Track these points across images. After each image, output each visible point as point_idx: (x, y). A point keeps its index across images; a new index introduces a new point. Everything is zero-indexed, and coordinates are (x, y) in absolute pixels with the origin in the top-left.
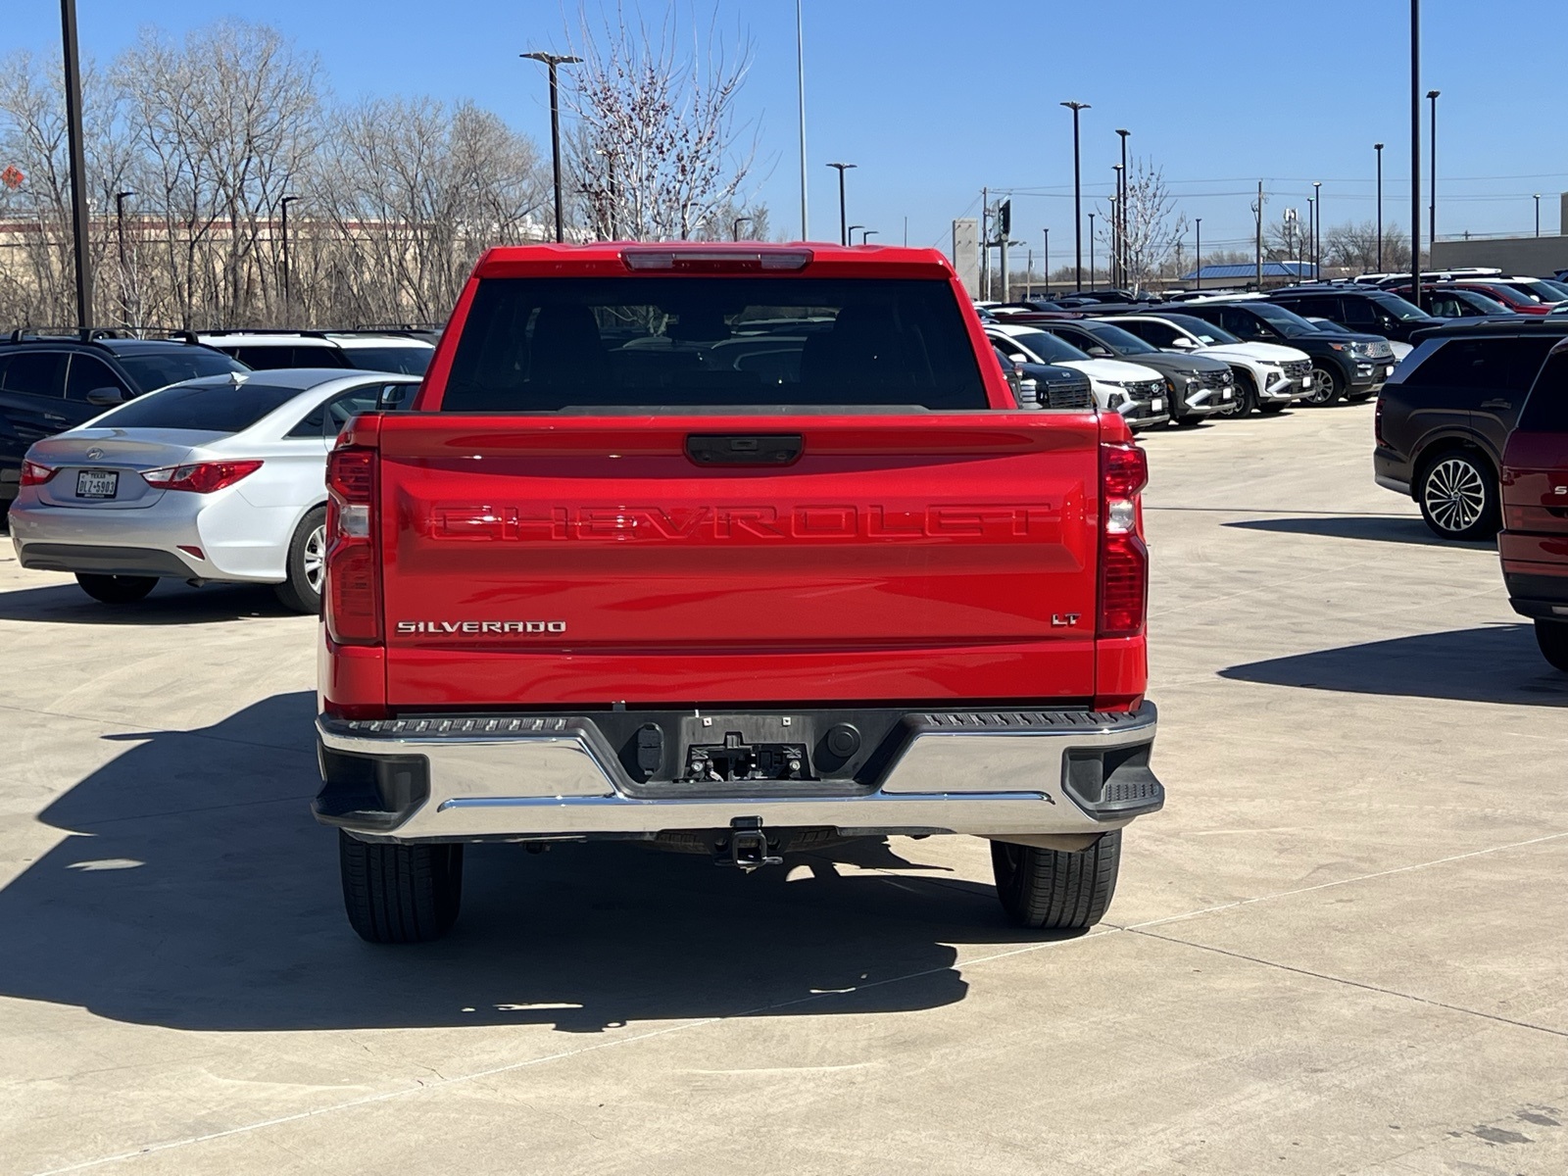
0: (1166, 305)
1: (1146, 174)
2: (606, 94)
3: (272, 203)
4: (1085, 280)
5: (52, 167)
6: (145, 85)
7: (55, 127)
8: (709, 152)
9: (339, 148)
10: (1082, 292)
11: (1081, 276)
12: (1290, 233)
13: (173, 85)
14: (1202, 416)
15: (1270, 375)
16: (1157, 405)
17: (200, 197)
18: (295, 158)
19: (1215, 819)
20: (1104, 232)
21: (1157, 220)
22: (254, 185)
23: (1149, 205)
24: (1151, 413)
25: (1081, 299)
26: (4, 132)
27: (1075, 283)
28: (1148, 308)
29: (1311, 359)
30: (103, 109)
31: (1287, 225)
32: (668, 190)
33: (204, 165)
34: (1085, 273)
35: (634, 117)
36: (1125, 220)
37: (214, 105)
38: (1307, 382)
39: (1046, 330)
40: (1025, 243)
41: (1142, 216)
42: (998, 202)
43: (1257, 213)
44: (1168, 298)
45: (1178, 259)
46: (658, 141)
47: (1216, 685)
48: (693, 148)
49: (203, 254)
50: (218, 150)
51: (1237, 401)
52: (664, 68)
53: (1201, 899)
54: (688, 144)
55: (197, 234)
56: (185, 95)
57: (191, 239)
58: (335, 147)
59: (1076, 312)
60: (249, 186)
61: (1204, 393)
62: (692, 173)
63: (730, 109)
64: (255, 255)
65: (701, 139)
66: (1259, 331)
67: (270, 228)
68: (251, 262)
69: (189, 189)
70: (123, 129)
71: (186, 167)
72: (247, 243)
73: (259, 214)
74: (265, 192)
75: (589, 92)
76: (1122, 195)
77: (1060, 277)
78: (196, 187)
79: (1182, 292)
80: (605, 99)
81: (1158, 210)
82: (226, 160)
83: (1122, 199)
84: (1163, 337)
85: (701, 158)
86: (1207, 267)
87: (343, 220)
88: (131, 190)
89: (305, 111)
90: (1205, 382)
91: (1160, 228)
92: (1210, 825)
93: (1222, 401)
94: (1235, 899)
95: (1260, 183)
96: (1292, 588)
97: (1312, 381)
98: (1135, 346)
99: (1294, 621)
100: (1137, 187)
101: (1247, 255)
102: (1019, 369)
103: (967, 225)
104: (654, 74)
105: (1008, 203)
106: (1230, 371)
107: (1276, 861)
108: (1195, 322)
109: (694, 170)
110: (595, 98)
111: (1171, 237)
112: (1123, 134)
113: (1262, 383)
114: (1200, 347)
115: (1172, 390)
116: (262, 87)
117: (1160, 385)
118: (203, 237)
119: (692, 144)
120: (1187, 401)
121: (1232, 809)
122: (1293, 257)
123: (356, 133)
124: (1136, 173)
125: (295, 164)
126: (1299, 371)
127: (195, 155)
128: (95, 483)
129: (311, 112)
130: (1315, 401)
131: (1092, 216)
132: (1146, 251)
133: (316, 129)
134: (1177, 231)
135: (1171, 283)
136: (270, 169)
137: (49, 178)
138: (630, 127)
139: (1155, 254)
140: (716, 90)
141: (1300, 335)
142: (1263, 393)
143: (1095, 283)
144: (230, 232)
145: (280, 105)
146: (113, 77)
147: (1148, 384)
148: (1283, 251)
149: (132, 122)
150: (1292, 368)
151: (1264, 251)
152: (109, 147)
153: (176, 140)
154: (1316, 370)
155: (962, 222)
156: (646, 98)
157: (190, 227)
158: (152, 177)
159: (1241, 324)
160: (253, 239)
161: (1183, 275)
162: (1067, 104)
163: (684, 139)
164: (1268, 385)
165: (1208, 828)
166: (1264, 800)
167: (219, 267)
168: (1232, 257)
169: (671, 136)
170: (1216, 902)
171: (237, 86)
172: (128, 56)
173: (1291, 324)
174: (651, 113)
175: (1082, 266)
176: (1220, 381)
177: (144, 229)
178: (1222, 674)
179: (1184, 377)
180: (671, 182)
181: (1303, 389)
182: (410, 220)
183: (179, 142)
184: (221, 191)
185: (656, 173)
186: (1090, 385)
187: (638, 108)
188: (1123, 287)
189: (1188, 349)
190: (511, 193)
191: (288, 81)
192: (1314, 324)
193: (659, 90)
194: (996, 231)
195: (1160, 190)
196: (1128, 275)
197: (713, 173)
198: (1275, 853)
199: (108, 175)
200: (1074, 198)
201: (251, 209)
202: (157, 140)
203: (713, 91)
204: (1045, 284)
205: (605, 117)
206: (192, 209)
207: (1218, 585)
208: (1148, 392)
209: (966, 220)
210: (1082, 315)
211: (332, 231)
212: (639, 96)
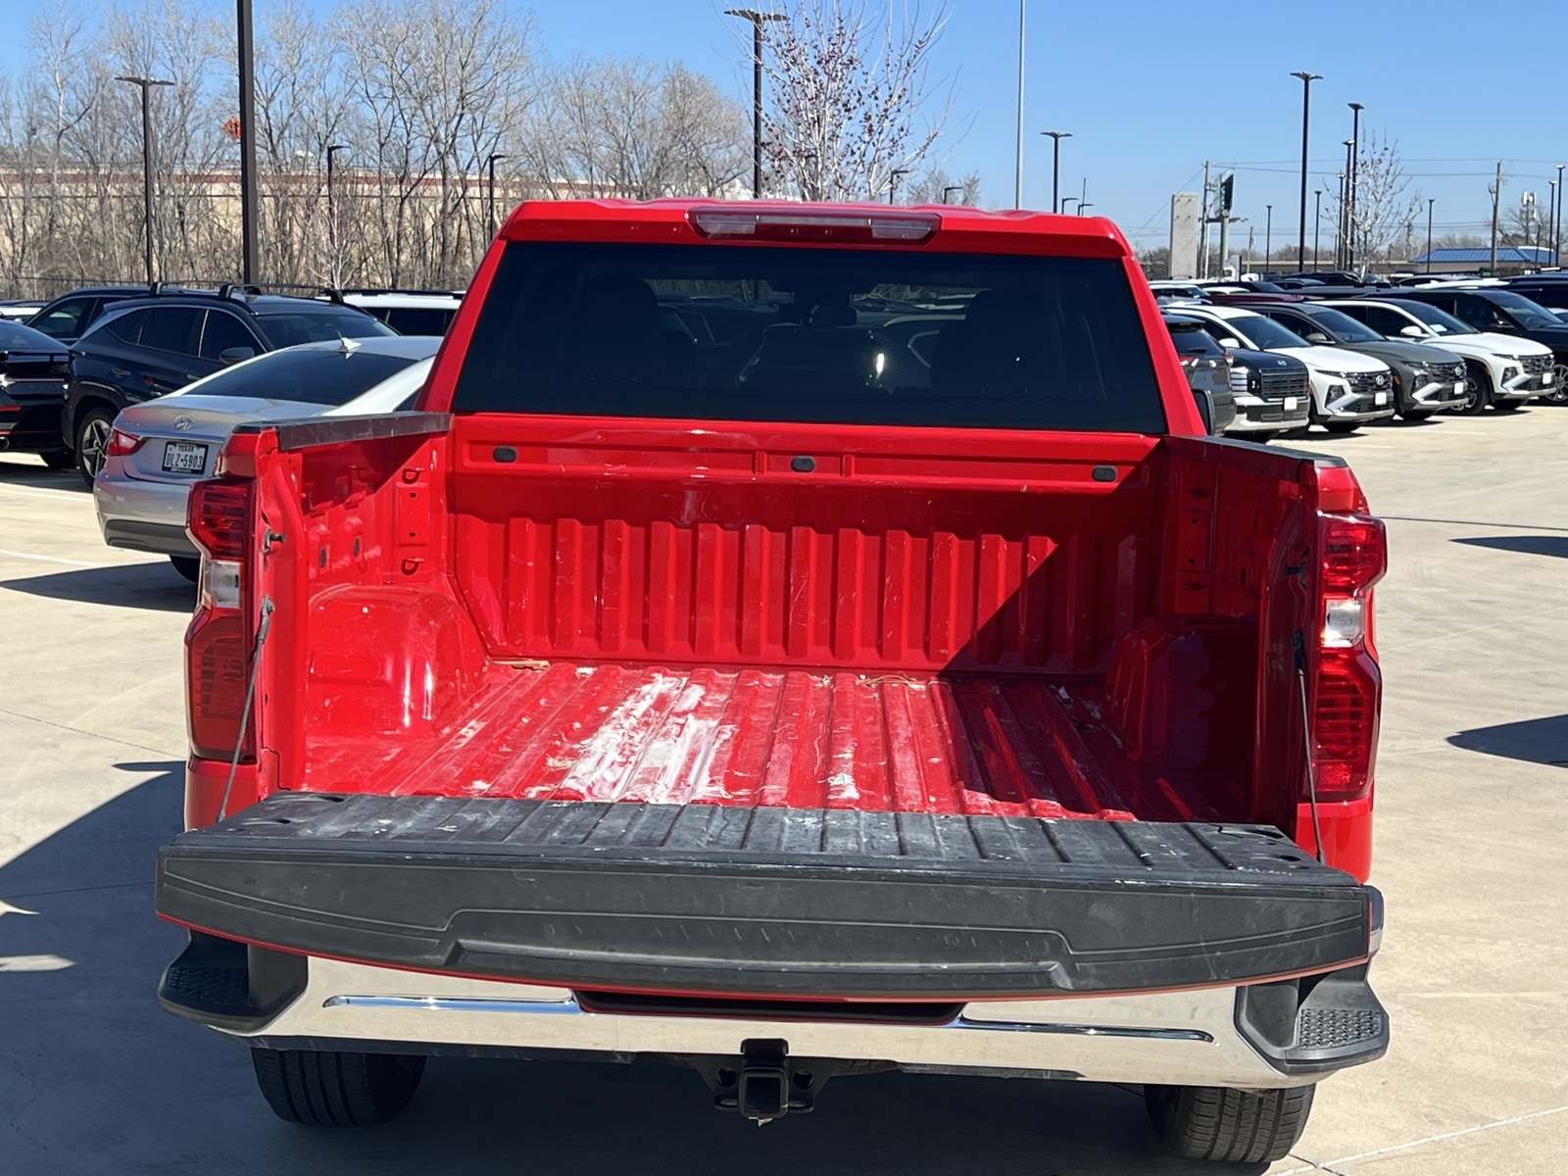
0: (1394, 290)
1: (1379, 148)
2: (790, 45)
3: (483, 160)
4: (1308, 260)
5: (268, 118)
6: (361, 38)
7: (273, 78)
8: (899, 111)
9: (550, 107)
10: (1304, 272)
11: (1304, 255)
12: (1527, 217)
13: (389, 39)
14: (1430, 412)
15: (1507, 369)
16: (1381, 398)
17: (412, 152)
18: (507, 116)
19: (1446, 971)
20: (1331, 209)
21: (1389, 198)
22: (465, 143)
23: (1381, 182)
24: (1375, 408)
25: (1303, 280)
26: (223, 83)
27: (1298, 263)
28: (1376, 293)
29: (1553, 353)
30: (319, 62)
31: (1525, 209)
32: (852, 151)
33: (417, 121)
34: (1309, 252)
35: (820, 70)
36: (1354, 197)
37: (430, 61)
38: (1547, 378)
39: (1263, 314)
40: (1246, 219)
41: (1373, 194)
42: (1221, 176)
43: (1494, 195)
44: (1396, 282)
45: (1407, 240)
46: (844, 98)
47: (1444, 758)
48: (882, 107)
49: (413, 209)
50: (432, 106)
51: (1469, 396)
52: (854, 19)
53: (1426, 1116)
54: (877, 102)
55: (408, 190)
56: (400, 50)
57: (401, 196)
58: (545, 106)
59: (1296, 294)
60: (460, 143)
61: (1433, 387)
62: (880, 133)
63: (924, 65)
64: (465, 213)
65: (891, 96)
66: (1496, 322)
67: (481, 186)
68: (461, 220)
69: (401, 145)
70: (338, 82)
71: (399, 123)
72: (456, 201)
73: (469, 172)
74: (476, 150)
75: (772, 43)
76: (1351, 172)
77: (1281, 256)
78: (408, 143)
79: (1411, 275)
80: (789, 51)
81: (1391, 187)
82: (438, 116)
83: (1351, 175)
84: (1391, 324)
85: (890, 117)
86: (1438, 250)
87: (553, 181)
88: (346, 144)
89: (518, 69)
90: (1434, 375)
91: (1392, 207)
92: (1439, 981)
93: (1453, 396)
94: (1473, 1119)
95: (1499, 164)
96: (1534, 625)
97: (1553, 377)
98: (1359, 333)
99: (1537, 669)
100: (1369, 163)
101: (1480, 239)
102: (1229, 356)
103: (1187, 199)
104: (843, 24)
105: (1231, 177)
106: (1464, 364)
107: (1530, 1051)
108: (1426, 308)
109: (882, 130)
110: (779, 50)
111: (1404, 216)
112: (1356, 107)
113: (1497, 379)
114: (1431, 336)
115: (1398, 382)
116: (477, 43)
117: (1385, 377)
118: (413, 194)
119: (880, 102)
120: (1415, 395)
121: (1467, 955)
122: (1530, 242)
123: (567, 92)
124: (1368, 148)
125: (508, 122)
126: (1539, 366)
127: (408, 111)
128: (182, 457)
129: (524, 69)
130: (1554, 399)
131: (1318, 193)
132: (1375, 232)
133: (529, 87)
134: (1411, 210)
135: (1400, 265)
136: (482, 128)
137: (266, 130)
138: (815, 82)
139: (1385, 235)
140: (910, 43)
141: (1542, 327)
142: (1498, 389)
143: (1318, 262)
144: (440, 188)
145: (494, 61)
146: (330, 30)
147: (1372, 376)
148: (1518, 236)
149: (347, 75)
150: (1533, 363)
151: (1499, 236)
152: (324, 100)
153: (390, 95)
154: (1557, 366)
155: (1181, 196)
156: (833, 51)
157: (401, 182)
158: (367, 132)
159: (1478, 313)
160: (463, 196)
161: (1412, 258)
162: (1298, 75)
163: (873, 96)
164: (1504, 380)
165: (1437, 987)
166: (1508, 943)
167: (429, 224)
168: (1465, 241)
169: (859, 93)
170: (1447, 1122)
171: (452, 41)
172: (345, 9)
173: (1533, 315)
174: (839, 67)
175: (1306, 244)
176: (1451, 375)
177: (357, 183)
178: (1452, 740)
179: (1411, 368)
180: (856, 142)
181: (1542, 386)
182: (619, 182)
183: (393, 98)
184: (433, 147)
185: (841, 132)
186: (1308, 375)
187: (824, 62)
188: (1348, 268)
189: (1418, 339)
190: (719, 156)
191: (503, 38)
192: (1557, 315)
193: (848, 42)
194: (1217, 206)
195: (1394, 166)
196: (1355, 256)
197: (902, 134)
198: (1528, 1036)
199: (321, 127)
200: (1301, 175)
201: (463, 166)
202: (372, 94)
203: (906, 44)
204: (1265, 263)
205: (788, 70)
206: (403, 165)
207: (1444, 617)
208: (1372, 384)
209: (1186, 194)
210: (1302, 297)
211: (542, 191)
212: (826, 49)
